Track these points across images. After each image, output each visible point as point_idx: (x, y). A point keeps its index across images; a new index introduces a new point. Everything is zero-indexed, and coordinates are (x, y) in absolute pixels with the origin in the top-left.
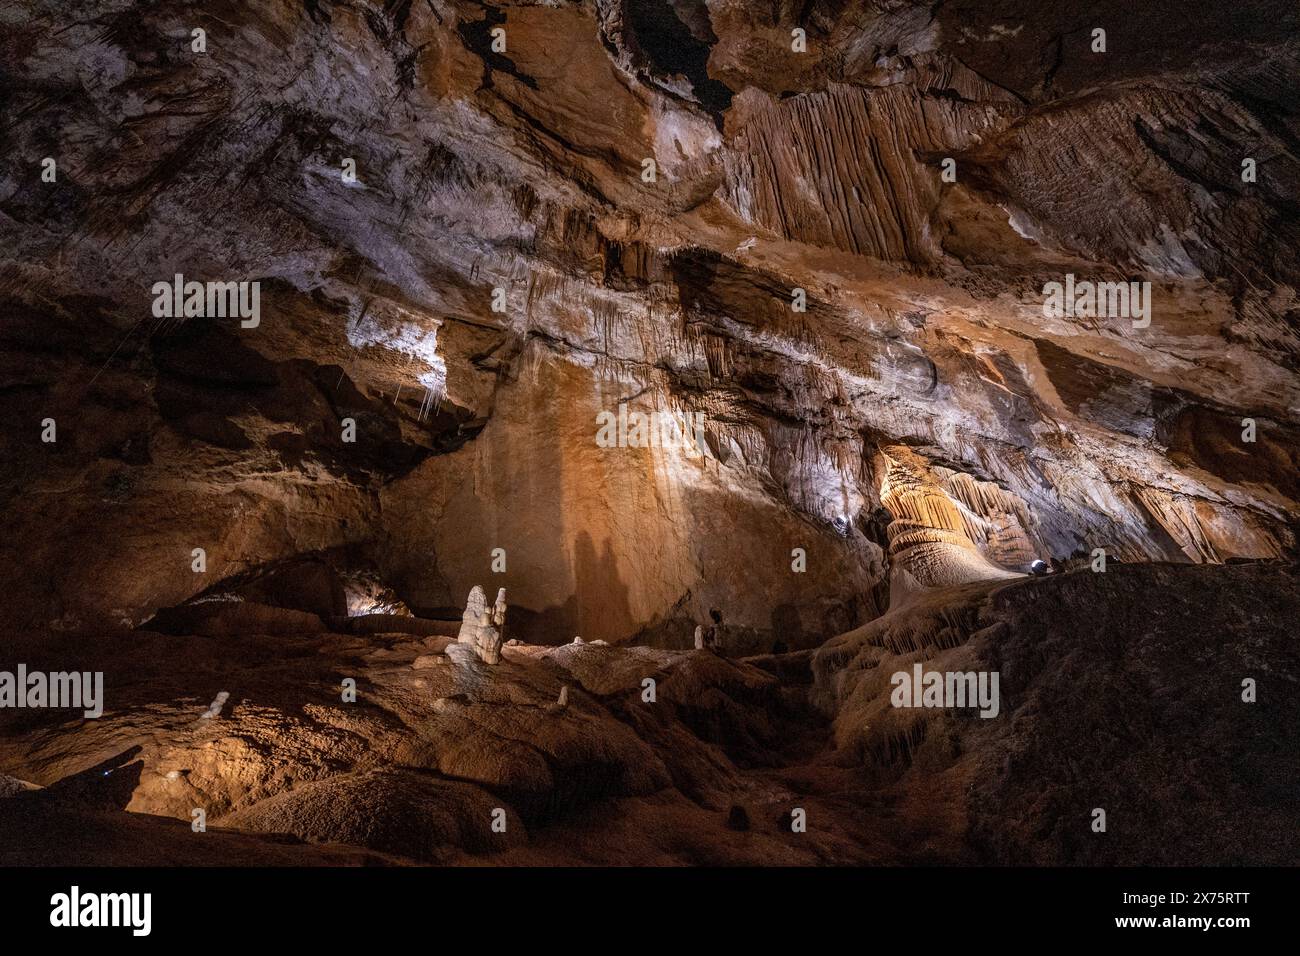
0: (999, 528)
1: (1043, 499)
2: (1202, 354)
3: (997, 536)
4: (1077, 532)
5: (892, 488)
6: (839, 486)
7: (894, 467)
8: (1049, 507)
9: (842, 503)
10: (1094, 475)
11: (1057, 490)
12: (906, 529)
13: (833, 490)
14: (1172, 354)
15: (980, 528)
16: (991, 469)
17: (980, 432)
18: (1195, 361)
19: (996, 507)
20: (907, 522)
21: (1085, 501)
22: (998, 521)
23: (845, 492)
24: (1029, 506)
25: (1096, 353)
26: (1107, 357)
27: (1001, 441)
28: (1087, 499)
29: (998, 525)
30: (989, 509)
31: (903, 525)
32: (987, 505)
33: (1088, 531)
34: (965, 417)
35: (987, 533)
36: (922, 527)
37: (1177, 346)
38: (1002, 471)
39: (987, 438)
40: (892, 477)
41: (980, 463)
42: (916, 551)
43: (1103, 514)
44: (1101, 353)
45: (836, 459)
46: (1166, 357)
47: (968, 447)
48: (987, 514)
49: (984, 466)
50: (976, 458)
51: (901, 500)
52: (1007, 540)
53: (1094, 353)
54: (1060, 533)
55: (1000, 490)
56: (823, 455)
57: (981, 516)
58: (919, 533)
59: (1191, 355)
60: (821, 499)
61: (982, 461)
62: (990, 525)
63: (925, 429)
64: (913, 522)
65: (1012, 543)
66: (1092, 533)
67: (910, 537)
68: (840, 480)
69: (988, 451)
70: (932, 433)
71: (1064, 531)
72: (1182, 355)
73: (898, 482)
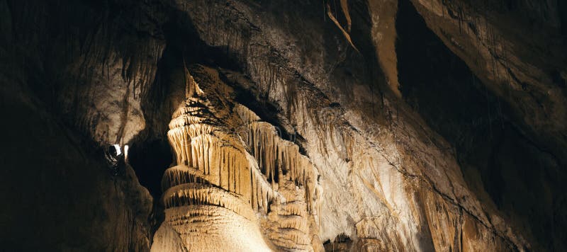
0: (283, 200)
1: (334, 171)
2: (531, 82)
3: (279, 209)
4: (352, 215)
5: (187, 124)
6: (120, 99)
7: (195, 95)
8: (336, 181)
9: (118, 124)
10: (392, 159)
11: (352, 166)
12: (188, 181)
13: (112, 104)
14: (510, 72)
15: (265, 196)
16: (295, 120)
17: (299, 69)
18: (524, 85)
19: (288, 174)
20: (191, 172)
21: (373, 186)
22: (286, 192)
23: (125, 111)
24: (319, 177)
25: (448, 37)
26: (456, 46)
27: (318, 90)
28: (376, 184)
29: (285, 196)
30: (281, 176)
31: (187, 174)
32: (280, 170)
33: (363, 217)
34: (288, 44)
35: (270, 203)
36: (207, 184)
37: (517, 66)
38: (305, 125)
39: (303, 79)
40: (191, 109)
41: (285, 108)
42: (193, 212)
43: (384, 205)
44: (453, 40)
45: (128, 63)
46: (503, 71)
47: (279, 83)
48: (277, 180)
49: (289, 112)
50: (283, 99)
51: (193, 143)
52: (287, 216)
53: (446, 36)
54: (336, 211)
55: (299, 154)
56: (114, 54)
57: (270, 181)
58: (203, 192)
59: (523, 78)
60: (96, 113)
61: (288, 107)
62: (276, 194)
63: (239, 44)
64: (199, 174)
65: (291, 221)
66: (366, 221)
67: (192, 193)
68: (124, 91)
69: (299, 96)
70: (246, 51)
71: (339, 211)
72: (517, 76)
73: (197, 119)
